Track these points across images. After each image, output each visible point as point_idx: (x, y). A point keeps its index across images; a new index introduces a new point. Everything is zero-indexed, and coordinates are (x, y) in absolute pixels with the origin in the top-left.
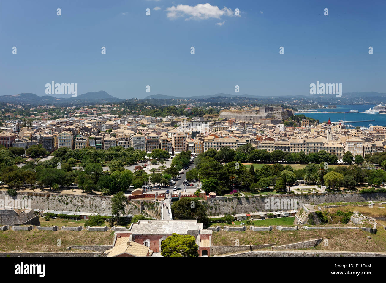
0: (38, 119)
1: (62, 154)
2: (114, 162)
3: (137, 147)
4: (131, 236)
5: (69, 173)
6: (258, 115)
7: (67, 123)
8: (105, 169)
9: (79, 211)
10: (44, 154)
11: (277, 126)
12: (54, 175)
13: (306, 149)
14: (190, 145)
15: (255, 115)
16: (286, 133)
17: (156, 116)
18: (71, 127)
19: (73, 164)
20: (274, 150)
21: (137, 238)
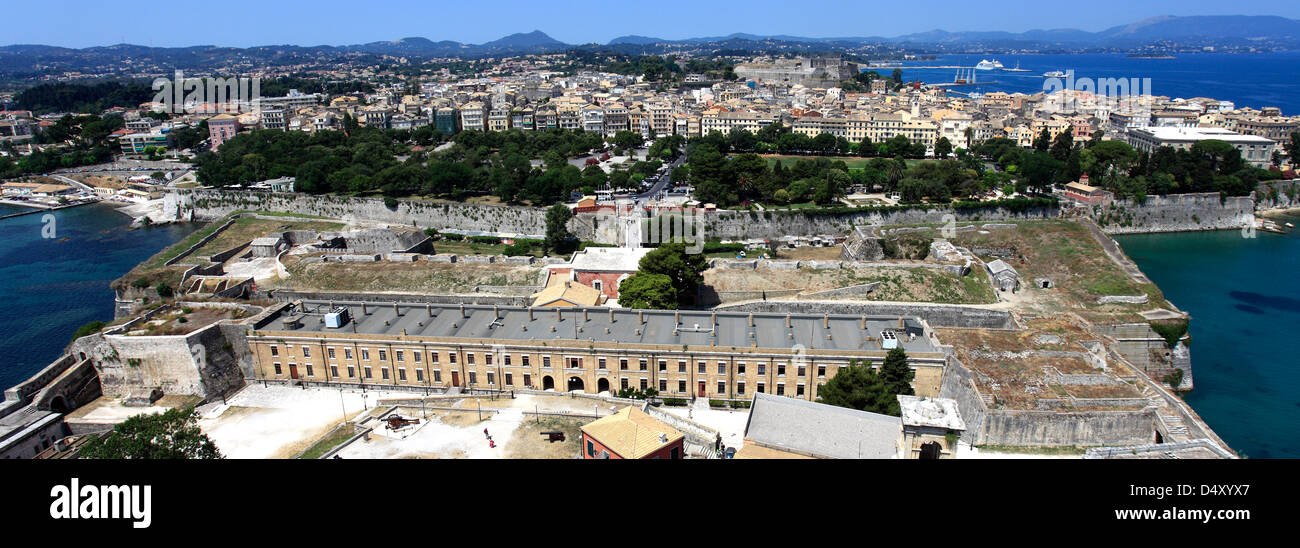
0: (434, 81)
1: (470, 139)
2: (552, 153)
3: (591, 125)
4: (572, 273)
5: (477, 171)
6: (799, 72)
7: (475, 88)
8: (535, 164)
9: (496, 231)
10: (440, 140)
11: (829, 91)
12: (453, 174)
13: (874, 131)
14: (679, 123)
15: (794, 72)
16: (843, 104)
17: (626, 73)
18: (482, 94)
19: (485, 155)
20: (819, 131)
21: (584, 276)
